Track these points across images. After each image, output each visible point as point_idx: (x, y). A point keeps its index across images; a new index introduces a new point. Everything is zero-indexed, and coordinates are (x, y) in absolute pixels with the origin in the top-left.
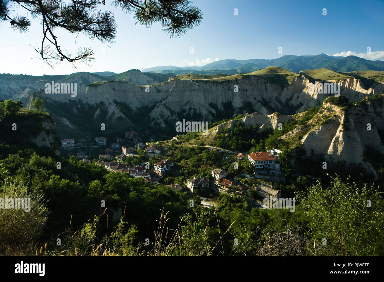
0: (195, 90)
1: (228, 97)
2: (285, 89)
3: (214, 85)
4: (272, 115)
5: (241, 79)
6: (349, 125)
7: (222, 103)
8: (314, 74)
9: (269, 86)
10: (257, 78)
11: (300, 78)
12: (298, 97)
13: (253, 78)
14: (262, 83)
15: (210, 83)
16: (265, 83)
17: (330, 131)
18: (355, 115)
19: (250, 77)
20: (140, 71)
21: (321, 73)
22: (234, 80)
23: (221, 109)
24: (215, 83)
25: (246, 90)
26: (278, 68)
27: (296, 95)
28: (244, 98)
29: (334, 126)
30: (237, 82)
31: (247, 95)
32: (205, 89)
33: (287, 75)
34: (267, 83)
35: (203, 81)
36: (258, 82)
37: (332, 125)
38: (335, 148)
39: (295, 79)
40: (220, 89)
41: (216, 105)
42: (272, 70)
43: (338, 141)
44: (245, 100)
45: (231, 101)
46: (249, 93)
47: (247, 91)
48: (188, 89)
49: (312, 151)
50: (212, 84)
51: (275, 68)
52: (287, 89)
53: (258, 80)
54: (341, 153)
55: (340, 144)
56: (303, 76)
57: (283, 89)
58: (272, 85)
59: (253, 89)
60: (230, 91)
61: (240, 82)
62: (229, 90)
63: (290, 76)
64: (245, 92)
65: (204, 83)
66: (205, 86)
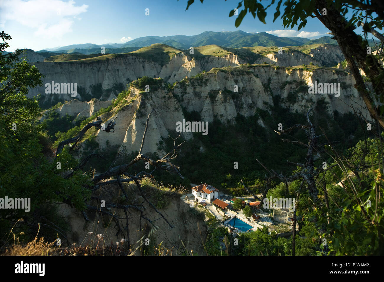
0: (58, 73)
1: (98, 79)
2: (164, 67)
3: (81, 67)
4: (90, 102)
5: (113, 59)
6: (146, 110)
7: (91, 86)
8: (203, 50)
9: (147, 65)
10: (135, 57)
11: (180, 56)
12: (175, 75)
13: (131, 57)
14: (139, 61)
15: (77, 65)
16: (143, 62)
17: (126, 119)
18: (162, 98)
19: (127, 56)
20: (33, 51)
21: (208, 50)
22: (104, 60)
23: (89, 92)
24: (83, 64)
25: (118, 70)
26: (163, 45)
27: (174, 73)
28: (115, 79)
29: (131, 113)
30: (108, 62)
31: (118, 76)
32: (70, 72)
33: (169, 52)
34: (145, 61)
35: (68, 62)
36: (135, 61)
37: (130, 112)
38: (129, 138)
39: (174, 57)
40: (88, 70)
41: (84, 88)
42: (155, 48)
43: (132, 130)
44: (115, 81)
45: (101, 83)
46: (120, 73)
47: (118, 72)
48: (49, 73)
49: (107, 142)
50: (80, 65)
51: (159, 46)
52: (166, 67)
53: (135, 58)
54: (134, 143)
55: (134, 133)
56: (182, 53)
57: (162, 66)
58: (150, 63)
59: (126, 69)
60: (100, 73)
61: (112, 62)
62: (99, 71)
63: (172, 53)
64: (117, 73)
65: (70, 65)
66: (70, 69)
